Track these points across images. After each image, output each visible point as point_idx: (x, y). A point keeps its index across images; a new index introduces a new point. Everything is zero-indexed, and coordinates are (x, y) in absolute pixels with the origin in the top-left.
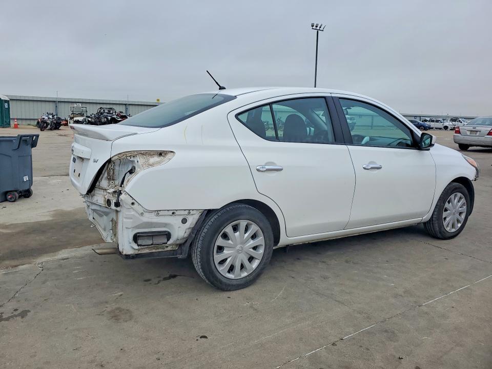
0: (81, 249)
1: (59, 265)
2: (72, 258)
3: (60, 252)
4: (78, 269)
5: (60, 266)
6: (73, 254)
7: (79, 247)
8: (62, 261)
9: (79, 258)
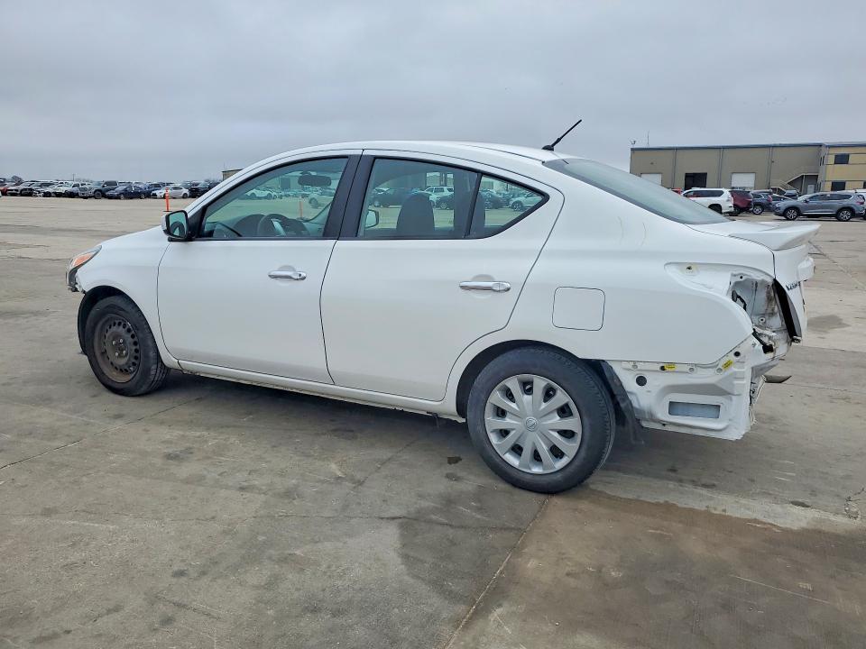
0: (754, 516)
1: (816, 495)
2: (784, 501)
3: (803, 524)
4: (785, 476)
5: (814, 493)
6: (778, 509)
7: (756, 521)
8: (807, 501)
9: (770, 494)
